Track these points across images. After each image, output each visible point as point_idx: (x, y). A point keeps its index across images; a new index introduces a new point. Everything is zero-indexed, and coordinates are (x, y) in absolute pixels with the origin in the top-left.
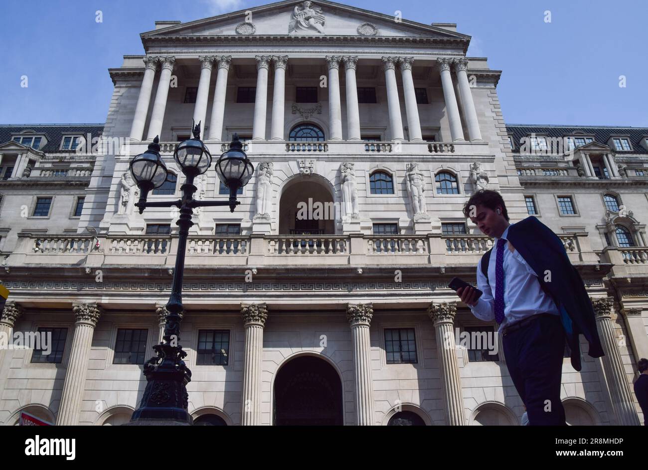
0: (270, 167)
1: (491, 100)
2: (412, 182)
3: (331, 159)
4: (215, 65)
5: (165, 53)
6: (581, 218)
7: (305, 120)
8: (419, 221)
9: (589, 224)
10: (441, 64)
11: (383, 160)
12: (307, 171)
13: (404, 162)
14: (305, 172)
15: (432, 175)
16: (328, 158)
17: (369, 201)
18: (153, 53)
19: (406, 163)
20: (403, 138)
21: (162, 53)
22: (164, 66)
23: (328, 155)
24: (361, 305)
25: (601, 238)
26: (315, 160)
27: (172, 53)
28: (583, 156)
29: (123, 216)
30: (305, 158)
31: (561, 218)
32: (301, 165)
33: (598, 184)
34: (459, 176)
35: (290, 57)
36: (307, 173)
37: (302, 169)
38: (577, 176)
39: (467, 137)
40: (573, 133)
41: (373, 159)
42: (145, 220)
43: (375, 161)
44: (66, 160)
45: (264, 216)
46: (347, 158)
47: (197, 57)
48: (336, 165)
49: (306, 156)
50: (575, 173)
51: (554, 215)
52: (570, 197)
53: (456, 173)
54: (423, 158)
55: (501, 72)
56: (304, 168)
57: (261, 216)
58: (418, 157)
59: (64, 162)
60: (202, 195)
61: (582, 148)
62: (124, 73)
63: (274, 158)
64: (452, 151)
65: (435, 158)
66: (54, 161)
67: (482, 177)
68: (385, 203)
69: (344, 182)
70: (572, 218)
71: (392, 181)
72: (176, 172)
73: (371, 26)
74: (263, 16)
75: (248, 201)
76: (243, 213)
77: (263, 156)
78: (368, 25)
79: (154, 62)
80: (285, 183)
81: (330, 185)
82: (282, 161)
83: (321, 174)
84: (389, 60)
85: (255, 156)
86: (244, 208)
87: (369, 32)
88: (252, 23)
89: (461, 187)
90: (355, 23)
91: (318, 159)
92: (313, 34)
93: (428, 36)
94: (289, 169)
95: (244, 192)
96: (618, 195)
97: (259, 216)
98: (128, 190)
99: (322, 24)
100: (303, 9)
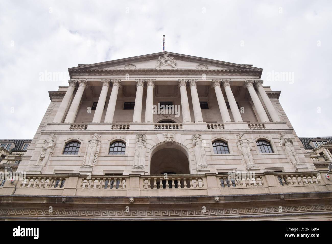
0: (144, 137)
1: (278, 107)
2: (242, 145)
3: (186, 133)
5: (81, 78)
7: (166, 118)
8: (252, 169)
10: (247, 83)
11: (220, 133)
12: (169, 140)
13: (233, 134)
14: (168, 140)
15: (254, 141)
16: (184, 132)
17: (214, 158)
18: (74, 78)
19: (235, 135)
20: (231, 121)
21: (80, 78)
22: (80, 85)
23: (183, 130)
26: (175, 133)
27: (86, 78)
29: (39, 166)
30: (168, 132)
32: (165, 137)
34: (272, 142)
35: (156, 80)
37: (166, 139)
38: (324, 161)
39: (271, 120)
40: (315, 139)
41: (213, 133)
42: (54, 170)
43: (215, 134)
45: (140, 167)
46: (196, 132)
47: (101, 80)
48: (189, 137)
49: (168, 131)
50: (322, 159)
53: (269, 140)
54: (247, 131)
55: (280, 92)
56: (167, 138)
57: (138, 167)
58: (243, 131)
60: (96, 154)
62: (57, 94)
63: (147, 132)
64: (264, 127)
65: (254, 131)
67: (288, 141)
68: (225, 159)
69: (196, 145)
71: (227, 146)
72: (80, 141)
73: (204, 65)
74: (141, 61)
75: (129, 159)
76: (125, 167)
77: (139, 131)
78: (202, 65)
79: (74, 82)
80: (155, 148)
81: (186, 149)
82: (152, 134)
83: (180, 142)
84: (216, 81)
85: (134, 131)
86: (126, 163)
87: (203, 68)
88: (134, 64)
89: (275, 148)
90: (195, 64)
91: (177, 133)
92: (170, 68)
93: (237, 69)
94: (157, 139)
95: (126, 153)
97: (136, 167)
98: (45, 150)
99: (176, 64)
100: (163, 58)
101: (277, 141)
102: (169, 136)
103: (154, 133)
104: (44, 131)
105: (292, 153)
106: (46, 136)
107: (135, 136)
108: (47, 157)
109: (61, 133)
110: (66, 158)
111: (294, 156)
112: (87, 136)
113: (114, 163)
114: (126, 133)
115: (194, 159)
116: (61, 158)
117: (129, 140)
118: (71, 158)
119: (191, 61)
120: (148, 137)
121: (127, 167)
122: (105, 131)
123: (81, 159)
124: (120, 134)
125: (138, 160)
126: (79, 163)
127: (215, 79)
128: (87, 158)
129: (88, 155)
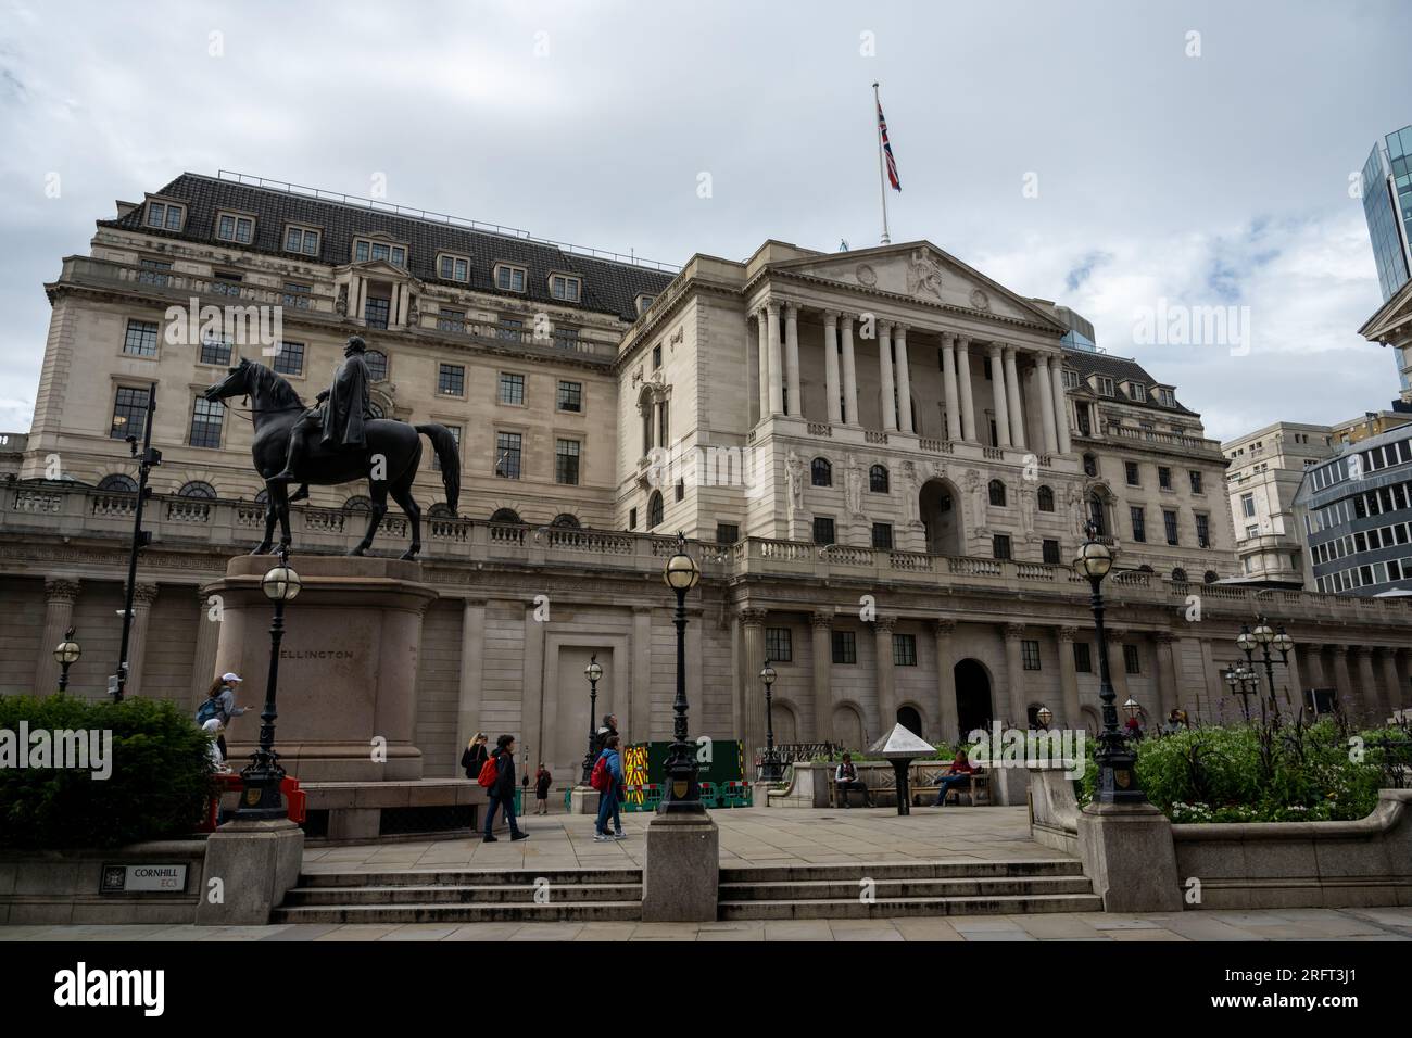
0: (914, 467)
2: (1025, 497)
3: (960, 462)
4: (840, 321)
5: (790, 294)
10: (1041, 356)
11: (998, 470)
12: (940, 475)
13: (1013, 472)
15: (1036, 490)
16: (957, 462)
17: (989, 512)
18: (779, 292)
19: (1015, 475)
20: (1010, 446)
21: (788, 293)
22: (790, 313)
23: (955, 458)
24: (1018, 625)
26: (946, 462)
30: (938, 460)
32: (935, 468)
33: (1080, 441)
34: (1055, 494)
35: (909, 324)
36: (942, 477)
41: (991, 467)
43: (992, 470)
44: (461, 303)
46: (971, 464)
47: (823, 306)
48: (963, 471)
49: (939, 458)
53: (1052, 489)
56: (937, 470)
57: (917, 524)
59: (458, 304)
60: (861, 492)
63: (913, 456)
64: (1049, 464)
66: (442, 299)
68: (1001, 515)
69: (972, 491)
71: (1004, 495)
72: (830, 462)
73: (983, 294)
74: (881, 258)
75: (897, 502)
76: (893, 515)
77: (904, 453)
78: (979, 291)
79: (780, 305)
80: (923, 484)
81: (958, 491)
82: (920, 460)
83: (952, 479)
84: (997, 345)
85: (898, 452)
86: (893, 509)
87: (981, 303)
88: (873, 267)
89: (1057, 505)
90: (968, 287)
91: (949, 462)
92: (933, 299)
93: (1033, 320)
94: (925, 469)
95: (892, 490)
96: (1098, 456)
97: (915, 523)
98: (798, 481)
99: (941, 284)
100: (919, 257)
101: (1061, 492)
102: (941, 468)
103: (922, 459)
104: (776, 434)
106: (780, 444)
107: (899, 461)
108: (802, 491)
109: (800, 442)
110: (820, 493)
112: (836, 451)
113: (880, 508)
114: (887, 454)
116: (814, 493)
117: (894, 465)
118: (827, 494)
119: (963, 276)
120: (917, 465)
121: (898, 516)
122: (860, 448)
123: (840, 495)
124: (880, 455)
125: (914, 510)
126: (840, 503)
127: (997, 339)
128: (853, 500)
129: (853, 495)
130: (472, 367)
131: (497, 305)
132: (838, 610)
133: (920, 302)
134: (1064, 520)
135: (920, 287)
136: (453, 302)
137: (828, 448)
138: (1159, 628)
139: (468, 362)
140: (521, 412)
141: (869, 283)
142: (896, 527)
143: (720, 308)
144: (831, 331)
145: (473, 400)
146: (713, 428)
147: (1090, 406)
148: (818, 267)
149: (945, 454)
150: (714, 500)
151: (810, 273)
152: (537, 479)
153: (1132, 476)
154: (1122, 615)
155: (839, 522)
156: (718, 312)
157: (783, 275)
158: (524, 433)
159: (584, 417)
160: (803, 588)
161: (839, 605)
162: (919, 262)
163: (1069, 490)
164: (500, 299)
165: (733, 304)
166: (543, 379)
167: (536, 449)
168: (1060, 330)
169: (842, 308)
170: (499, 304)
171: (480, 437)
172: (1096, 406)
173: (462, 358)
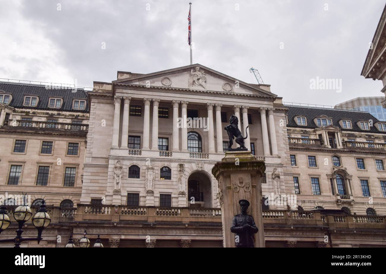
0: (184, 166)
3: (211, 163)
4: (152, 103)
5: (125, 93)
6: (319, 169)
9: (323, 173)
10: (262, 110)
12: (200, 169)
22: (126, 101)
23: (209, 161)
25: (328, 181)
27: (129, 93)
28: (324, 132)
30: (199, 162)
31: (309, 169)
32: (197, 166)
33: (330, 150)
34: (267, 174)
35: (189, 101)
36: (200, 170)
37: (198, 168)
38: (319, 145)
39: (271, 153)
40: (321, 116)
44: (30, 114)
47: (143, 98)
50: (319, 143)
51: (305, 167)
52: (315, 157)
56: (198, 167)
57: (182, 193)
59: (29, 115)
60: (153, 180)
61: (324, 128)
63: (184, 161)
66: (22, 114)
70: (315, 169)
72: (139, 167)
73: (229, 85)
74: (175, 74)
75: (174, 183)
76: (172, 190)
77: (179, 160)
78: (228, 83)
79: (120, 99)
80: (190, 174)
81: (210, 176)
82: (189, 163)
83: (207, 171)
84: (237, 107)
85: (176, 160)
86: (172, 187)
87: (228, 88)
88: (169, 78)
89: (267, 180)
90: (222, 82)
91: (205, 163)
92: (201, 89)
93: (257, 94)
94: (192, 168)
95: (172, 178)
96: (340, 157)
97: (181, 193)
98: (118, 176)
99: (205, 82)
100: (195, 71)
101: (271, 173)
102: (200, 166)
103: (190, 162)
104: (110, 156)
105: (277, 186)
106: (113, 160)
107: (177, 164)
108: (120, 181)
109: (124, 158)
110: (133, 182)
111: (278, 188)
112: (143, 162)
113: (165, 187)
114: (171, 161)
115: (215, 186)
116: (129, 182)
117: (174, 167)
118: (136, 182)
120: (186, 165)
121: (174, 190)
122: (156, 159)
123: (143, 182)
124: (167, 162)
125: (181, 187)
126: (143, 186)
127: (237, 104)
128: (148, 184)
129: (149, 181)
130: (29, 140)
131: (46, 114)
132: (123, 237)
133: (193, 91)
134: (271, 187)
135: (193, 84)
136: (26, 115)
137: (138, 160)
138: (317, 240)
139: (27, 139)
140: (50, 157)
141: (167, 85)
142: (173, 196)
143: (103, 103)
144: (147, 108)
145: (28, 154)
146: (94, 156)
147: (336, 134)
148: (141, 81)
149: (204, 159)
150: (90, 188)
151: (137, 83)
152: (54, 185)
153: (361, 165)
154: (294, 233)
155: (141, 195)
156: (102, 105)
157: (121, 85)
158: (51, 166)
159: (79, 157)
160: (104, 228)
161: (124, 235)
162: (194, 73)
163: (274, 172)
164: (48, 111)
165: (109, 101)
166: (61, 142)
167: (56, 172)
168: (271, 97)
169: (152, 97)
170: (47, 114)
171: (31, 169)
172: (339, 134)
173: (25, 137)
